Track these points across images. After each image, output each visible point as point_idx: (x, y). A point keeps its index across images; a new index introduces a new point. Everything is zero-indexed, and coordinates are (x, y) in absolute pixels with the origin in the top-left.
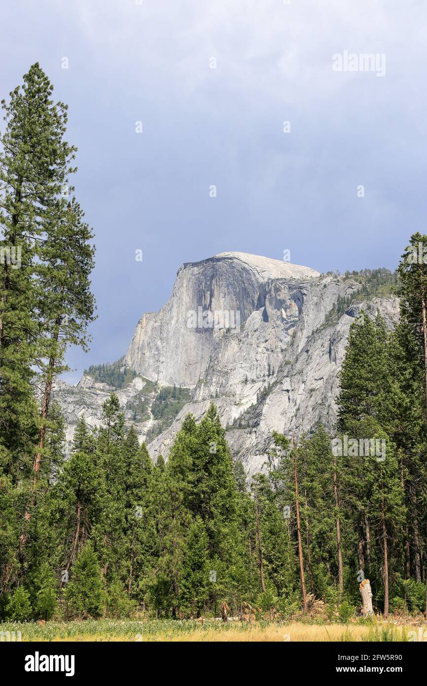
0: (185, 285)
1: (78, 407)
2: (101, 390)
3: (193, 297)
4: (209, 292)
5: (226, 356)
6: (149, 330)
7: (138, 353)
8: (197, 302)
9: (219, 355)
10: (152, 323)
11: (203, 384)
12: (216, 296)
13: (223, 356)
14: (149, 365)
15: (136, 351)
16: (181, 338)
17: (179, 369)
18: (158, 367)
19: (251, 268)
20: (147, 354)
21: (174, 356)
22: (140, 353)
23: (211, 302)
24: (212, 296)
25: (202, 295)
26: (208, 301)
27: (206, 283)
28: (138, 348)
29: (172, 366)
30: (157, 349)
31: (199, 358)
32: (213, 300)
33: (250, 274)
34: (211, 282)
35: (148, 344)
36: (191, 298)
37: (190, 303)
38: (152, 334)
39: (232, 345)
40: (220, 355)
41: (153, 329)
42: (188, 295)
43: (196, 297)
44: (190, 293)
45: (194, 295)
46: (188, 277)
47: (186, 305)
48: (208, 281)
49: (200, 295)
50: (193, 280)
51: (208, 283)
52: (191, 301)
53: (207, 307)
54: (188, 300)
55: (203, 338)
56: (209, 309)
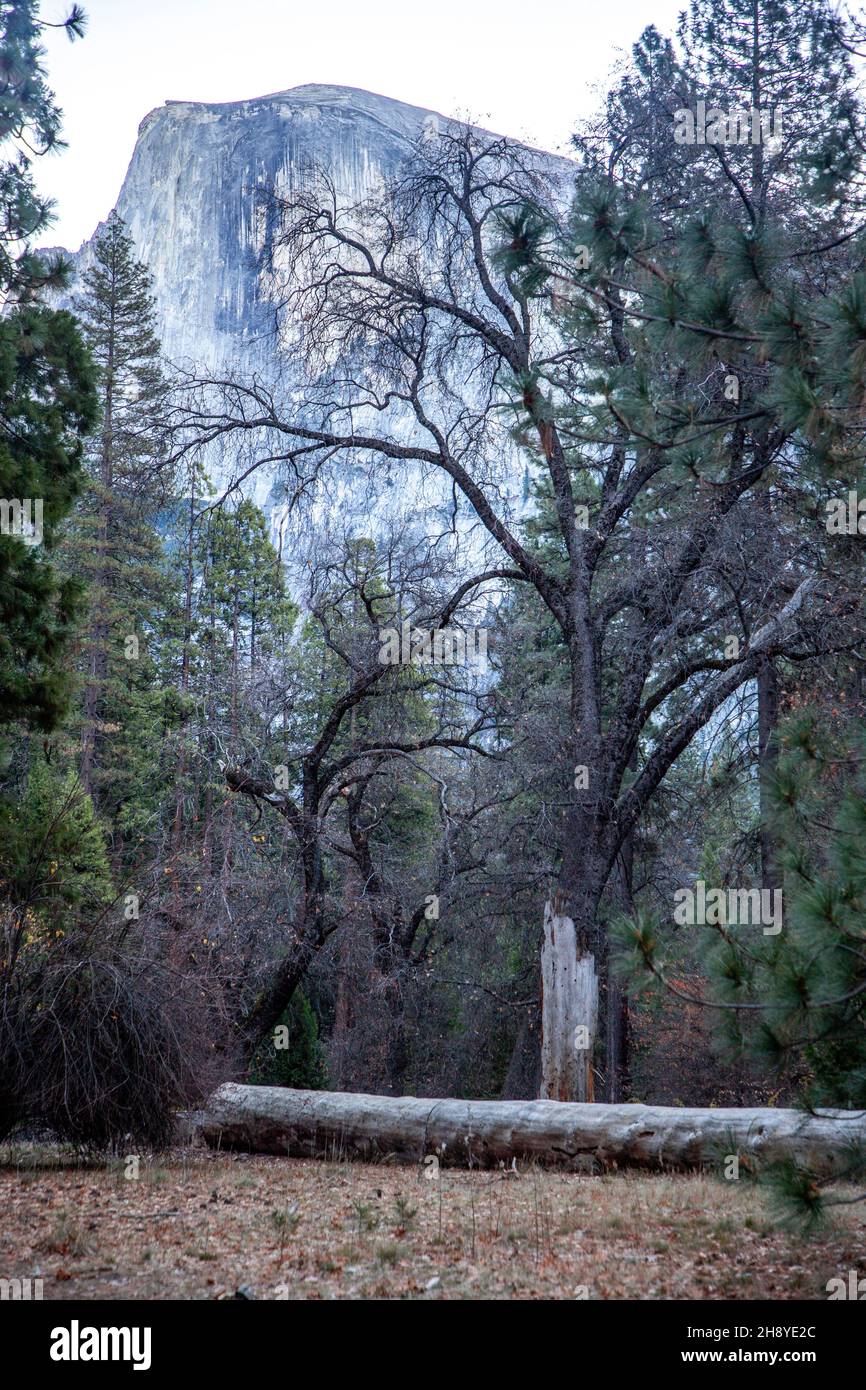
0: (173, 177)
3: (207, 215)
4: (263, 209)
8: (221, 236)
12: (288, 223)
23: (270, 240)
24: (274, 222)
25: (237, 219)
26: (261, 237)
27: (252, 178)
32: (279, 235)
34: (271, 179)
36: (199, 218)
37: (192, 233)
42: (186, 207)
43: (215, 218)
44: (194, 203)
45: (210, 212)
46: (187, 150)
47: (180, 240)
48: (261, 173)
49: (232, 215)
50: (205, 163)
51: (260, 179)
52: (198, 230)
53: (258, 256)
54: (186, 224)
55: (243, 351)
56: (265, 261)
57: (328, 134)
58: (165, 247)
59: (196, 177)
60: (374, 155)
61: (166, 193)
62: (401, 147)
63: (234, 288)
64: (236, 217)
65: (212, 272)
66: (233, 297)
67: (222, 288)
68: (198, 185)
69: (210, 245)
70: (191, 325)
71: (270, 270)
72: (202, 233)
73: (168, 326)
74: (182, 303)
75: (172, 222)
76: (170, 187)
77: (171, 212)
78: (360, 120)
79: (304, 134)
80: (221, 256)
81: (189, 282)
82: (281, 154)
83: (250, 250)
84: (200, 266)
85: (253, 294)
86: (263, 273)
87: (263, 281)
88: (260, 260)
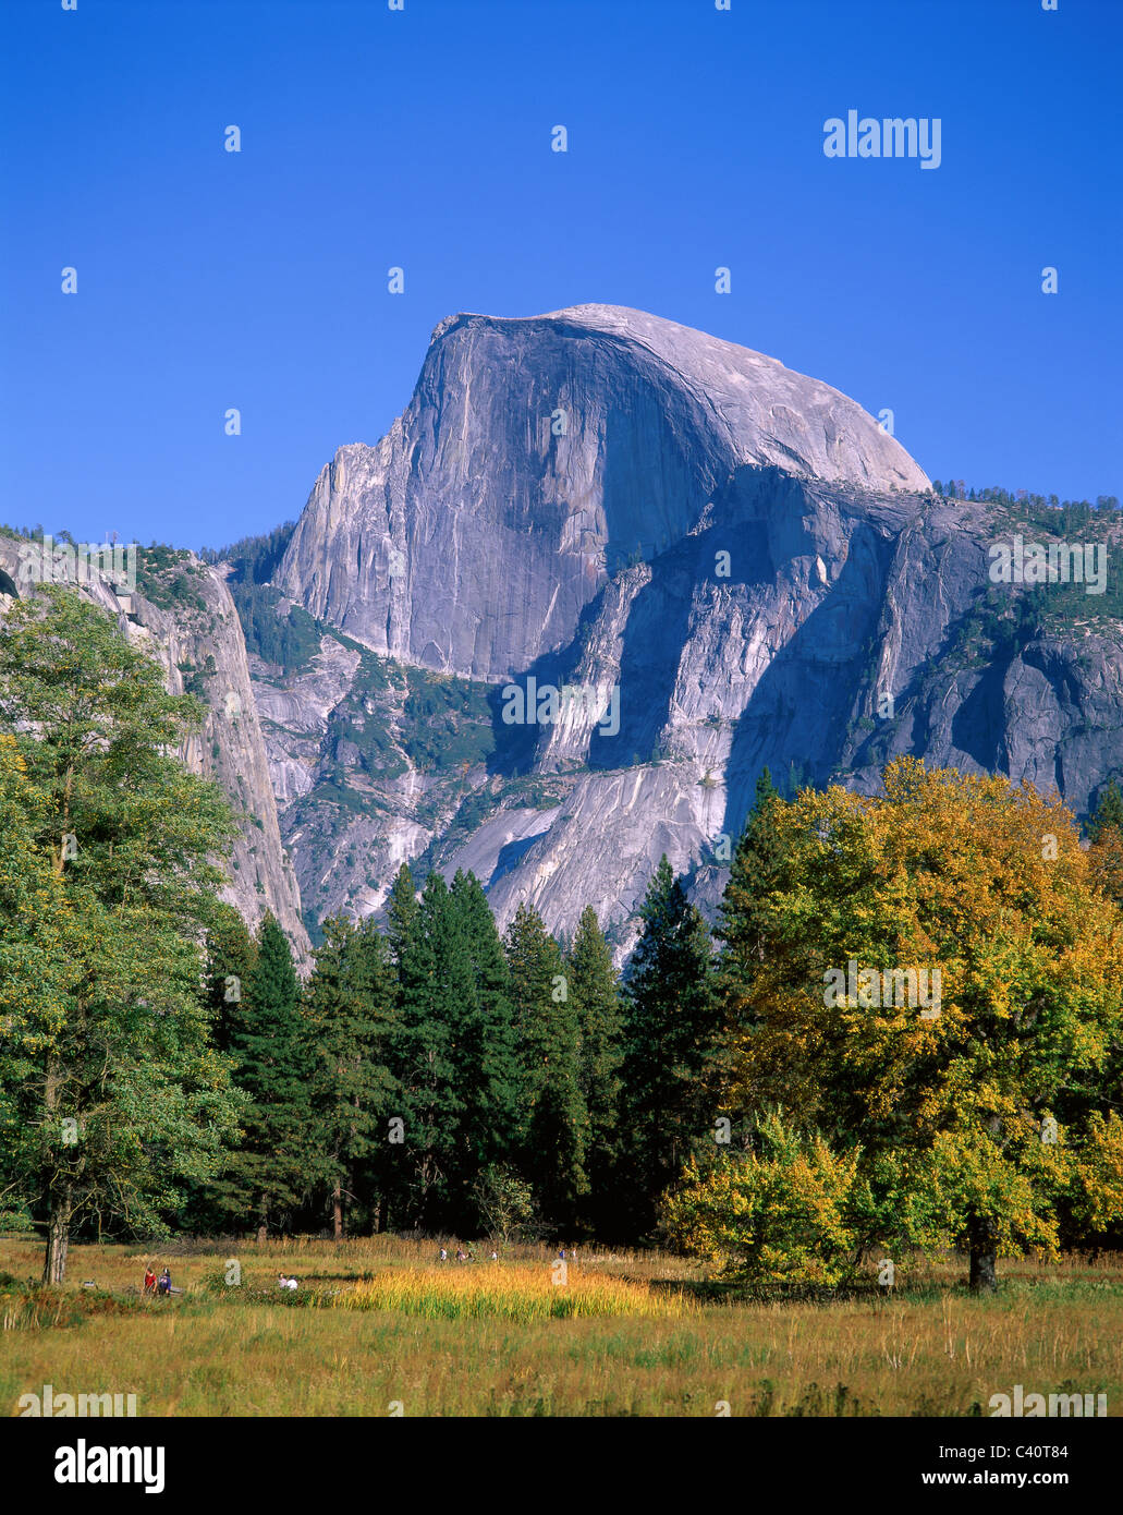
0: (466, 382)
3: (496, 423)
4: (547, 420)
6: (356, 498)
7: (323, 562)
8: (509, 441)
9: (610, 626)
10: (362, 477)
12: (571, 434)
14: (359, 600)
15: (318, 556)
16: (456, 537)
17: (456, 625)
18: (387, 608)
19: (690, 389)
20: (353, 569)
21: (438, 583)
22: (329, 563)
23: (553, 450)
25: (524, 424)
26: (546, 447)
27: (537, 391)
28: (324, 548)
29: (432, 613)
30: (383, 558)
31: (518, 603)
32: (562, 445)
33: (687, 404)
34: (555, 393)
35: (353, 540)
36: (489, 422)
37: (483, 436)
38: (365, 510)
40: (613, 625)
41: (364, 498)
42: (478, 413)
43: (502, 423)
44: (486, 408)
45: (498, 418)
47: (471, 442)
48: (546, 387)
49: (519, 423)
50: (494, 373)
51: (545, 392)
52: (488, 435)
53: (542, 461)
54: (478, 428)
55: (528, 547)
56: (549, 467)
57: (607, 357)
58: (457, 447)
59: (487, 386)
62: (673, 379)
63: (520, 489)
65: (502, 473)
66: (520, 498)
67: (510, 488)
68: (490, 391)
69: (500, 448)
70: (481, 521)
71: (554, 475)
72: (492, 436)
73: (460, 520)
74: (472, 501)
78: (635, 349)
79: (585, 355)
80: (508, 459)
81: (480, 482)
82: (564, 372)
83: (535, 455)
84: (490, 467)
85: (537, 495)
86: (547, 477)
87: (546, 484)
88: (545, 465)
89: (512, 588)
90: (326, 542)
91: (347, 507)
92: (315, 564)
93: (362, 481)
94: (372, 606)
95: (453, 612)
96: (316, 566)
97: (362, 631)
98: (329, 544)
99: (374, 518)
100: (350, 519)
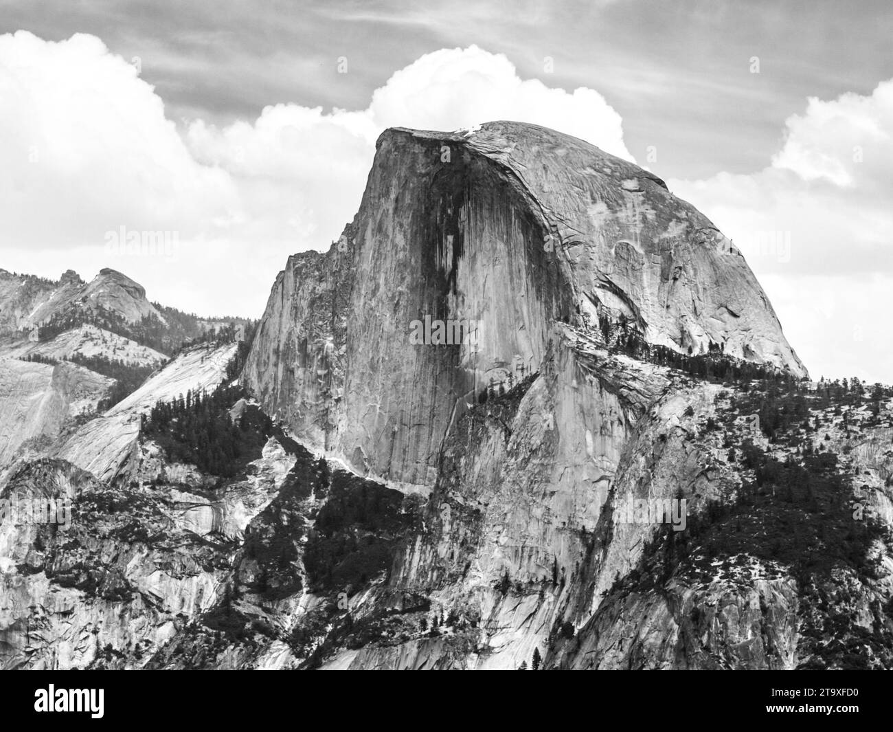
0: (393, 196)
1: (126, 547)
2: (183, 488)
3: (414, 235)
4: (450, 238)
5: (477, 468)
6: (304, 304)
7: (276, 365)
8: (423, 255)
9: (459, 462)
10: (310, 283)
11: (419, 538)
12: (467, 254)
13: (470, 465)
14: (303, 403)
15: (273, 359)
16: (383, 344)
17: (378, 431)
18: (326, 412)
20: (299, 373)
21: (367, 390)
22: (281, 367)
23: (455, 266)
24: (458, 252)
26: (450, 262)
27: (444, 211)
28: (276, 352)
29: (360, 417)
30: (325, 363)
31: (426, 414)
32: (462, 264)
34: (456, 213)
35: (300, 345)
36: (409, 236)
37: (404, 249)
38: (312, 316)
39: (490, 441)
40: (463, 461)
41: (312, 303)
42: (401, 225)
43: (419, 239)
44: (407, 221)
45: (416, 233)
46: (403, 175)
47: (396, 254)
48: (450, 207)
49: (431, 239)
50: (414, 188)
51: (449, 211)
52: (408, 247)
53: (447, 278)
54: (400, 240)
55: (435, 360)
56: (452, 284)
57: (492, 184)
58: (385, 258)
59: (408, 200)
60: (518, 215)
61: (388, 210)
63: (430, 304)
64: (433, 241)
65: (417, 286)
66: (430, 312)
67: (422, 303)
68: (410, 206)
69: (416, 262)
70: (400, 332)
71: (455, 293)
72: (411, 251)
73: (385, 329)
74: (395, 311)
75: (391, 237)
76: (390, 207)
77: (390, 229)
78: (512, 178)
79: (477, 179)
80: (423, 274)
81: (401, 293)
82: (462, 193)
83: (442, 270)
84: (408, 279)
85: (443, 311)
86: (450, 295)
87: (450, 301)
88: (449, 284)
89: (422, 399)
90: (279, 346)
91: (296, 313)
92: (271, 366)
93: (310, 288)
94: (313, 409)
95: (377, 417)
96: (271, 369)
97: (304, 433)
98: (281, 348)
99: (320, 323)
100: (299, 325)
